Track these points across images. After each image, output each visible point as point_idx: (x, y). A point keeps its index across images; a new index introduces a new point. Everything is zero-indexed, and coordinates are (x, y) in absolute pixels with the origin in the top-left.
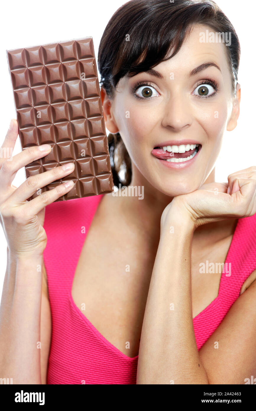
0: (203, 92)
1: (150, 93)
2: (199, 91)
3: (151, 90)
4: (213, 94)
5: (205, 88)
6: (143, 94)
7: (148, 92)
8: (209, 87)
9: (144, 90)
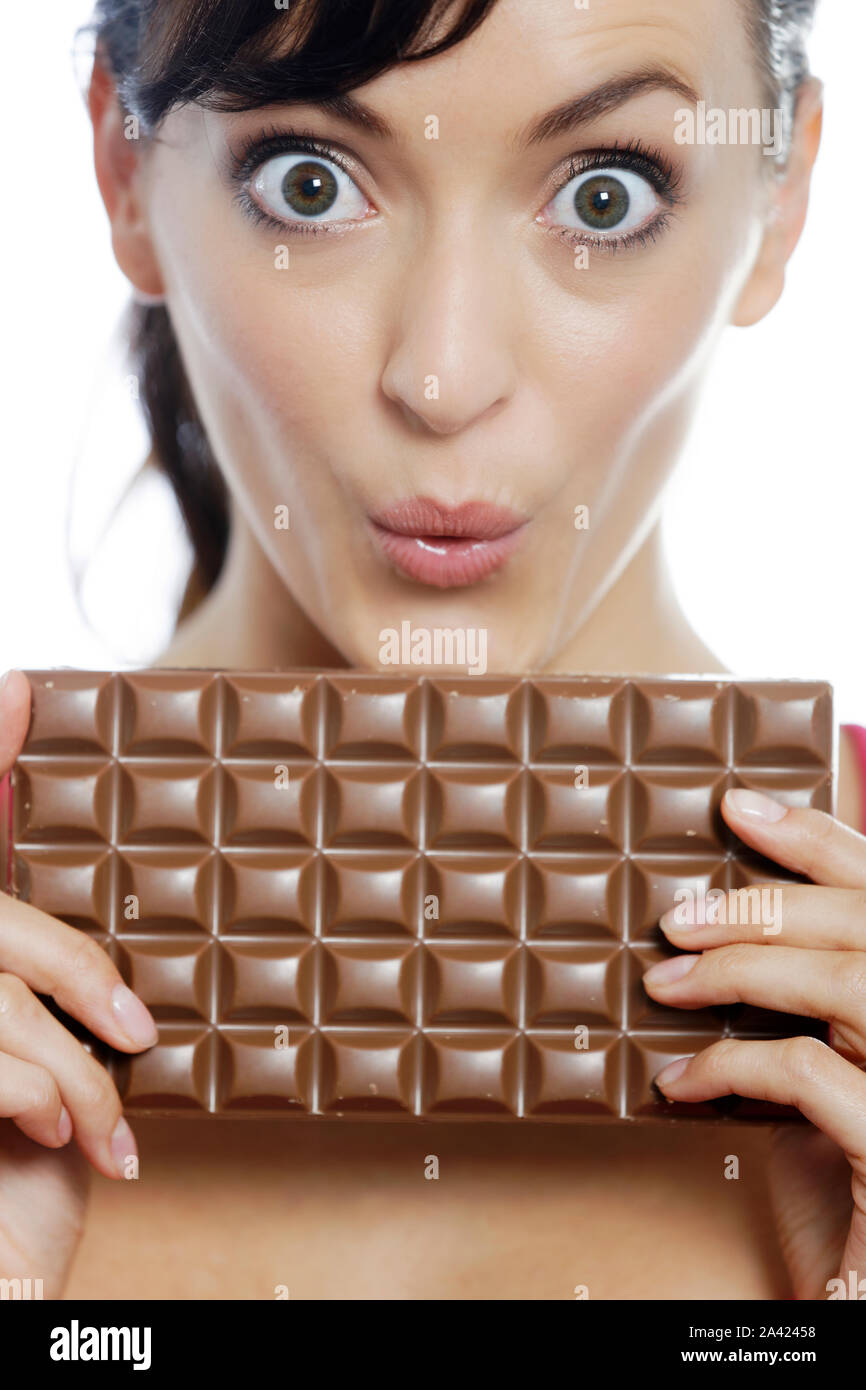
0: (600, 208)
1: (327, 189)
2: (578, 196)
3: (330, 175)
4: (652, 228)
5: (613, 187)
6: (289, 194)
7: (317, 183)
8: (634, 184)
9: (297, 175)
